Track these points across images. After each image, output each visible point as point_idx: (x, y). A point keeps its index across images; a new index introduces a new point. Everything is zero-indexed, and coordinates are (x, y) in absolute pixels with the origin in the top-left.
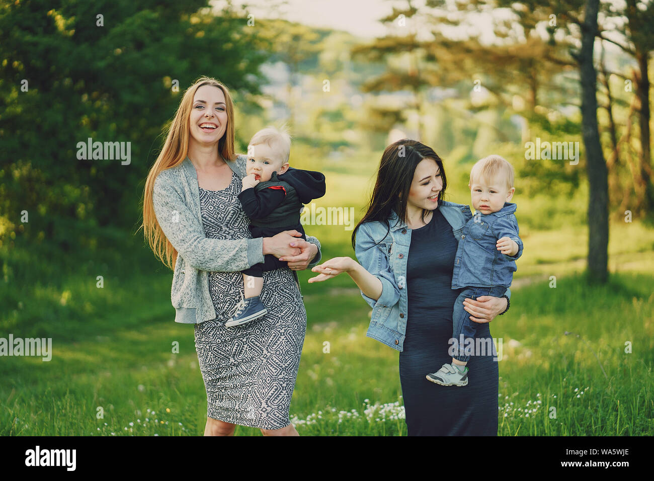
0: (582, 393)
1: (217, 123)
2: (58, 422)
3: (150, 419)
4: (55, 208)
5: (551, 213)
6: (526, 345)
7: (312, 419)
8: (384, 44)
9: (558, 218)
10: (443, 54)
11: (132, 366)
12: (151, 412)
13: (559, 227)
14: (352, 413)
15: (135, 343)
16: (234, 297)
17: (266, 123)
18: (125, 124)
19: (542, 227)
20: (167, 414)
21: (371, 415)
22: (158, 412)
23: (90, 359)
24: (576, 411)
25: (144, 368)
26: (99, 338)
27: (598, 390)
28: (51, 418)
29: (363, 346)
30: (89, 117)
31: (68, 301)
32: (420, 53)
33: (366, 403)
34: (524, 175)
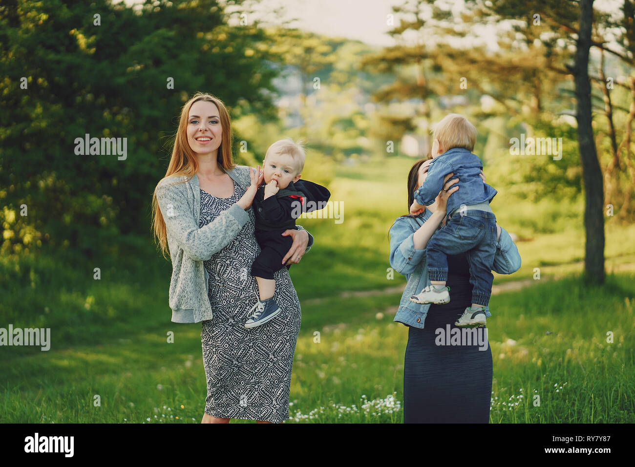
0: (561, 388)
1: (211, 136)
2: (81, 418)
3: (166, 415)
4: (79, 217)
5: (555, 216)
6: (523, 344)
7: (314, 414)
8: (393, 55)
9: (560, 221)
10: (449, 65)
11: (153, 367)
12: (167, 409)
13: (562, 230)
14: (352, 408)
15: (155, 345)
16: (244, 301)
17: (282, 131)
18: (145, 137)
19: (547, 231)
20: (182, 410)
21: (368, 410)
22: (173, 409)
23: (112, 360)
24: (555, 405)
25: (163, 369)
26: (122, 340)
27: (576, 385)
28: (75, 414)
29: (370, 346)
30: (110, 130)
31: (91, 306)
32: (428, 63)
33: (364, 399)
34: (529, 179)
